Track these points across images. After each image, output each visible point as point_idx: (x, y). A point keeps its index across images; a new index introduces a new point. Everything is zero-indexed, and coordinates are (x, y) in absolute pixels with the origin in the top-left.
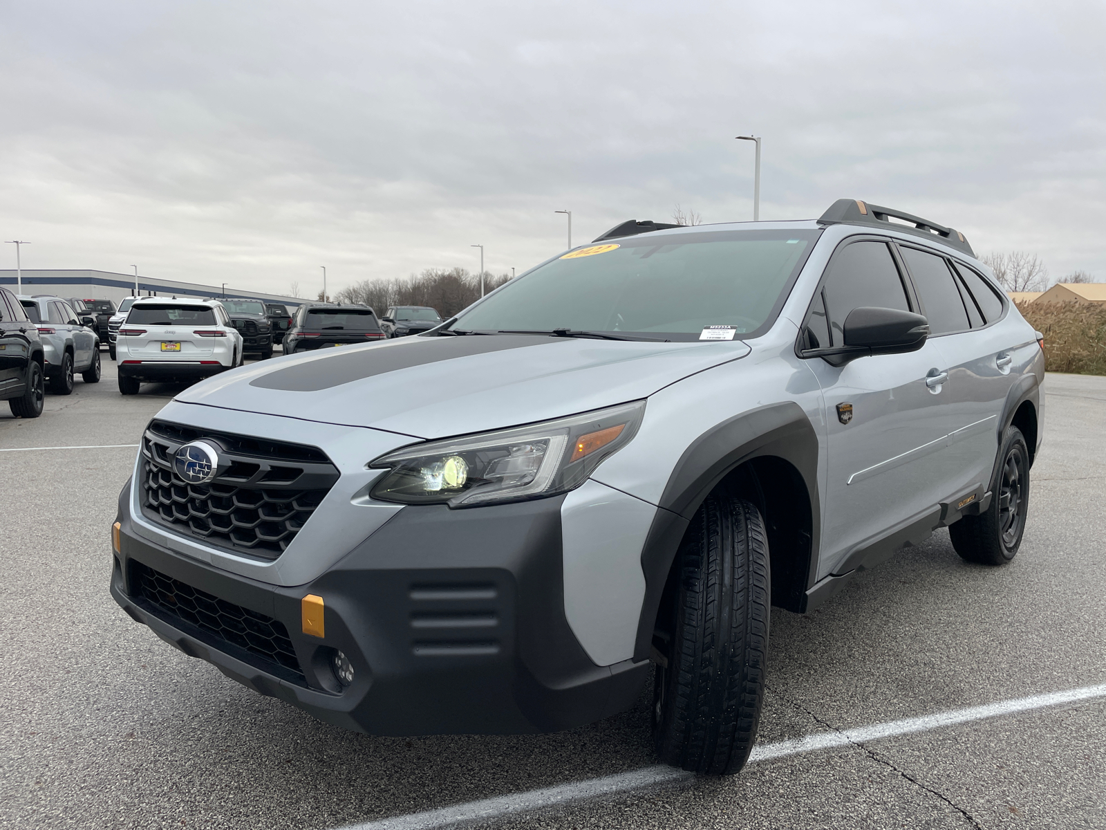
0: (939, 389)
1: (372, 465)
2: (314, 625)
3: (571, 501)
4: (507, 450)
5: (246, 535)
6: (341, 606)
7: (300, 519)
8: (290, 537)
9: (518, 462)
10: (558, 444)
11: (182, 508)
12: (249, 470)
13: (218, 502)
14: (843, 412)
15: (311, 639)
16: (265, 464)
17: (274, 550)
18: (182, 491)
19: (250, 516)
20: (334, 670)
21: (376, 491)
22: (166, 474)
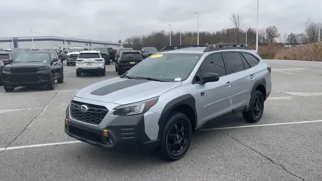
0: (230, 86)
1: (114, 109)
2: (106, 134)
3: (146, 114)
4: (135, 106)
5: (93, 121)
6: (110, 131)
7: (103, 118)
8: (101, 121)
9: (138, 108)
10: (143, 105)
11: (81, 116)
12: (93, 110)
13: (87, 115)
14: (202, 94)
15: (105, 137)
16: (96, 109)
17: (98, 123)
18: (81, 113)
19: (94, 118)
20: (109, 142)
21: (114, 113)
22: (77, 110)
